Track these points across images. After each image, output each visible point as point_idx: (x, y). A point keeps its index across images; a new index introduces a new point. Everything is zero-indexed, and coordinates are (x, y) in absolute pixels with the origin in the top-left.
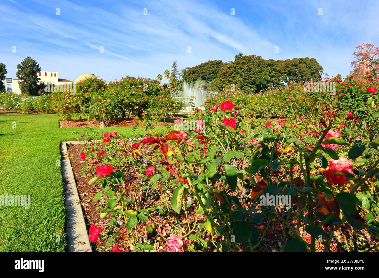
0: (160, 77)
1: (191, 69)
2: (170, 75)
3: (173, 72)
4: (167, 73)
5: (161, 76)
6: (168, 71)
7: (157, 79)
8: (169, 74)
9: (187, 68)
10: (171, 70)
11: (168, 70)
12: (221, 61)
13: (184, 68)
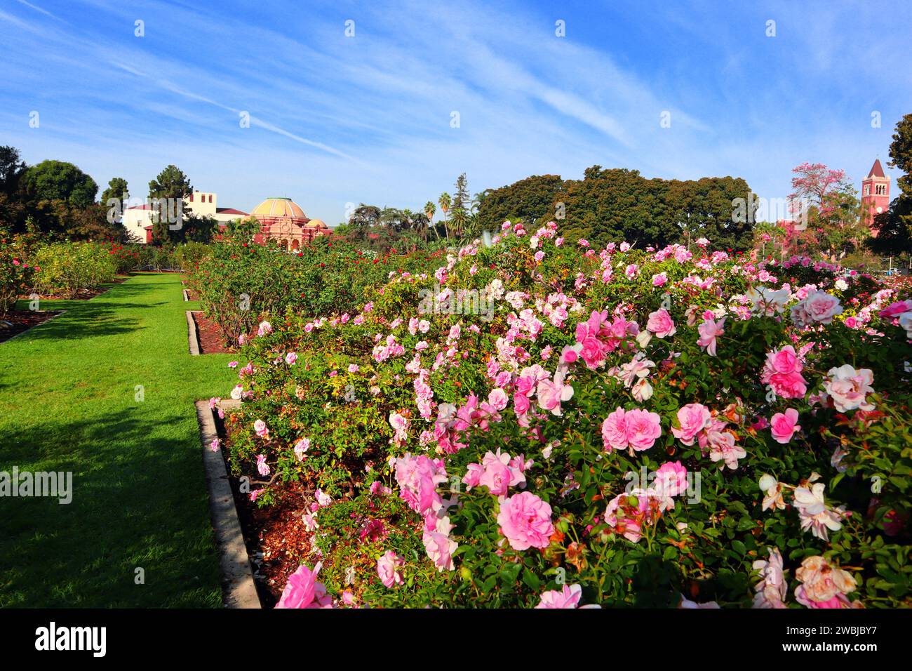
0: (430, 208)
1: (495, 192)
2: (452, 203)
3: (457, 196)
4: (445, 200)
5: (433, 206)
6: (449, 197)
7: (423, 211)
8: (449, 202)
9: (488, 190)
10: (453, 192)
11: (448, 194)
12: (559, 177)
13: (481, 190)
